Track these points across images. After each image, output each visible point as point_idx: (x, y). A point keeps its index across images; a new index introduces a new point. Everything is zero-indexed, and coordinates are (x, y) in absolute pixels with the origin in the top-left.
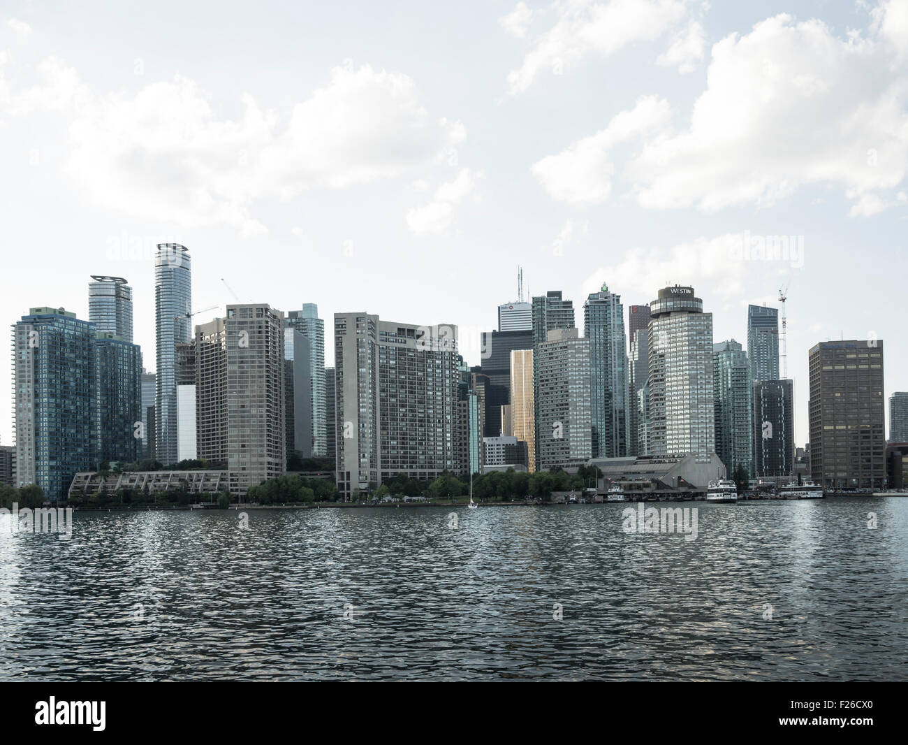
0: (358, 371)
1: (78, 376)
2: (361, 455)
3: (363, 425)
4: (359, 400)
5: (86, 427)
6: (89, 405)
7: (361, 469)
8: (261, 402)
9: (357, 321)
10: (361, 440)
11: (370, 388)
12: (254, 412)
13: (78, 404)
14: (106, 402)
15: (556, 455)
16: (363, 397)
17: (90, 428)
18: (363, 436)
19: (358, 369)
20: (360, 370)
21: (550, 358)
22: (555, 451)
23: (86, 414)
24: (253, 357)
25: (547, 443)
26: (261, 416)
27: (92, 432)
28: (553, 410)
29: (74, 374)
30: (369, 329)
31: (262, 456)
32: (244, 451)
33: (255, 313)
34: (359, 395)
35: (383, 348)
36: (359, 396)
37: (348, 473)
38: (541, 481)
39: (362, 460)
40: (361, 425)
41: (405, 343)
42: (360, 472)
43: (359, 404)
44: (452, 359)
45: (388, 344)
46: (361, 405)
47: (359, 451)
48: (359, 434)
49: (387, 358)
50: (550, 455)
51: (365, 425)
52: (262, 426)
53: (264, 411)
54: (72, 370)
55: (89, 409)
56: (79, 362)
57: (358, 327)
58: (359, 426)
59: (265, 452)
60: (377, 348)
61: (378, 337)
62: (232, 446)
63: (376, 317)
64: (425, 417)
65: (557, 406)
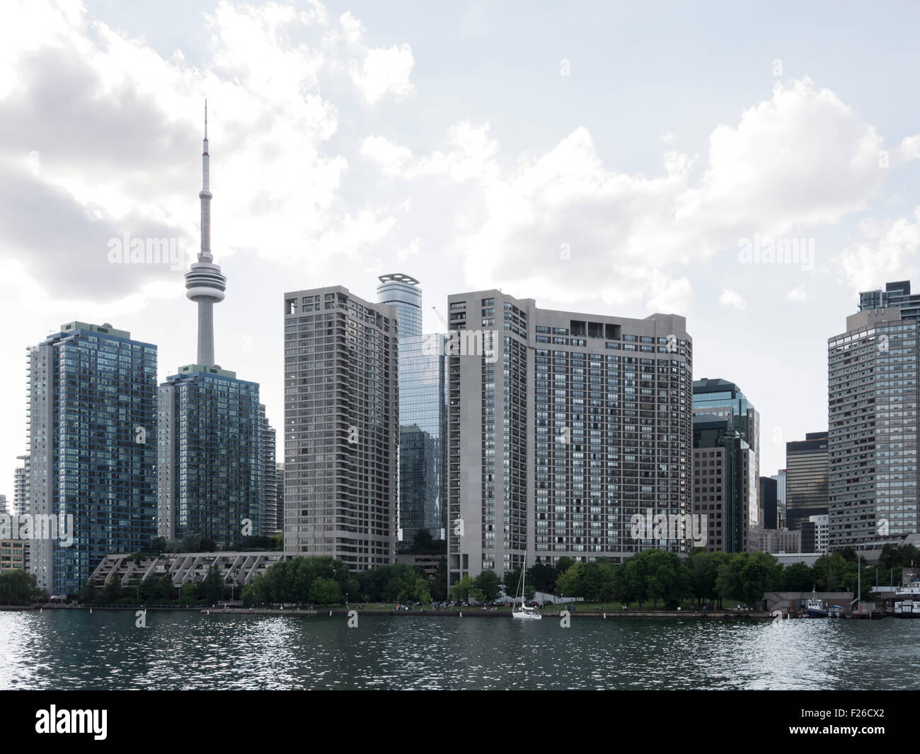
0: (484, 388)
1: (122, 418)
2: (487, 527)
3: (490, 476)
4: (484, 435)
5: (136, 491)
6: (142, 459)
7: (486, 551)
8: (331, 442)
9: (484, 304)
10: (487, 502)
11: (506, 417)
12: (319, 459)
13: (122, 458)
14: (195, 459)
15: (853, 529)
16: (490, 430)
17: (142, 492)
18: (490, 496)
19: (484, 385)
20: (487, 386)
21: (847, 362)
22: (852, 521)
23: (136, 472)
24: (318, 372)
25: (838, 509)
26: (330, 466)
27: (147, 499)
28: (849, 451)
29: (115, 416)
30: (506, 318)
31: (330, 529)
32: (306, 522)
33: (322, 302)
34: (484, 427)
35: (543, 354)
36: (484, 430)
37: (466, 556)
38: (738, 569)
39: (487, 535)
40: (487, 477)
41: (585, 345)
42: (483, 555)
43: (483, 443)
44: (672, 372)
45: (552, 347)
46: (487, 444)
47: (484, 521)
48: (484, 493)
49: (549, 370)
50: (844, 529)
51: (493, 477)
52: (330, 482)
53: (334, 457)
54: (110, 409)
55: (142, 466)
56: (123, 398)
57: (484, 314)
58: (484, 479)
59: (334, 523)
60: (530, 355)
61: (532, 336)
62: (291, 513)
63: (530, 302)
64: (619, 467)
65: (856, 442)
